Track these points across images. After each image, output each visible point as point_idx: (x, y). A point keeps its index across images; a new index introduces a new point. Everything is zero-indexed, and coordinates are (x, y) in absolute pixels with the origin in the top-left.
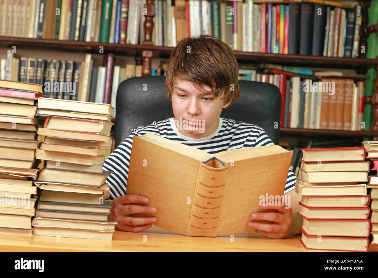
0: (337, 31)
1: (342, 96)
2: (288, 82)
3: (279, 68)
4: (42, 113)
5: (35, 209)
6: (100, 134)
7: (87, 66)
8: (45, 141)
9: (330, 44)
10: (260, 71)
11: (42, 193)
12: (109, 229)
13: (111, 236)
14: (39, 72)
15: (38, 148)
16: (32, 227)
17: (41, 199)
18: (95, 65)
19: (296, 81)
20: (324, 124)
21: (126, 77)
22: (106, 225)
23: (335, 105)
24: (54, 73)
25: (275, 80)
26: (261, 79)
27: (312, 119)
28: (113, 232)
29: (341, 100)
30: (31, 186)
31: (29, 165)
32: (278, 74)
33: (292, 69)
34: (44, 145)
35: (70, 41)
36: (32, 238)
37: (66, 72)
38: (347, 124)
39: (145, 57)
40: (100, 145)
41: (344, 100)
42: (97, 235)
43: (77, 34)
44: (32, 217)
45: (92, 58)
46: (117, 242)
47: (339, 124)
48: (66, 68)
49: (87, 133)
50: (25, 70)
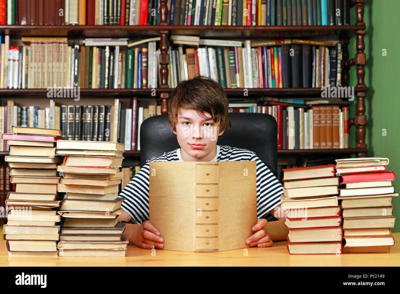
0: (322, 66)
1: (330, 120)
2: (284, 111)
3: (276, 100)
4: (60, 153)
5: (59, 234)
6: (110, 167)
7: (116, 109)
8: (65, 177)
9: (317, 78)
10: (261, 104)
11: (66, 220)
12: (122, 247)
13: (124, 253)
14: (77, 116)
15: (59, 183)
16: (58, 250)
17: (65, 225)
18: (123, 107)
19: (291, 110)
20: (317, 144)
21: (149, 115)
22: (119, 244)
23: (325, 128)
24: (89, 116)
25: (273, 111)
26: (262, 110)
27: (306, 141)
28: (125, 250)
29: (330, 124)
30: (55, 215)
31: (52, 198)
32: (275, 105)
33: (286, 100)
34: (63, 180)
35: (100, 89)
36: (58, 259)
37: (99, 115)
38: (336, 144)
39: (163, 99)
40: (110, 177)
41: (332, 123)
42: (112, 253)
43: (106, 83)
44: (57, 241)
45: (120, 102)
46: (130, 258)
47: (329, 144)
48: (99, 112)
49: (99, 167)
50: (65, 115)
